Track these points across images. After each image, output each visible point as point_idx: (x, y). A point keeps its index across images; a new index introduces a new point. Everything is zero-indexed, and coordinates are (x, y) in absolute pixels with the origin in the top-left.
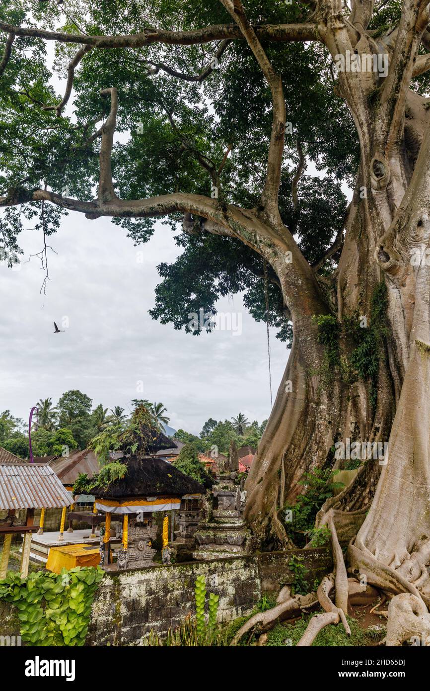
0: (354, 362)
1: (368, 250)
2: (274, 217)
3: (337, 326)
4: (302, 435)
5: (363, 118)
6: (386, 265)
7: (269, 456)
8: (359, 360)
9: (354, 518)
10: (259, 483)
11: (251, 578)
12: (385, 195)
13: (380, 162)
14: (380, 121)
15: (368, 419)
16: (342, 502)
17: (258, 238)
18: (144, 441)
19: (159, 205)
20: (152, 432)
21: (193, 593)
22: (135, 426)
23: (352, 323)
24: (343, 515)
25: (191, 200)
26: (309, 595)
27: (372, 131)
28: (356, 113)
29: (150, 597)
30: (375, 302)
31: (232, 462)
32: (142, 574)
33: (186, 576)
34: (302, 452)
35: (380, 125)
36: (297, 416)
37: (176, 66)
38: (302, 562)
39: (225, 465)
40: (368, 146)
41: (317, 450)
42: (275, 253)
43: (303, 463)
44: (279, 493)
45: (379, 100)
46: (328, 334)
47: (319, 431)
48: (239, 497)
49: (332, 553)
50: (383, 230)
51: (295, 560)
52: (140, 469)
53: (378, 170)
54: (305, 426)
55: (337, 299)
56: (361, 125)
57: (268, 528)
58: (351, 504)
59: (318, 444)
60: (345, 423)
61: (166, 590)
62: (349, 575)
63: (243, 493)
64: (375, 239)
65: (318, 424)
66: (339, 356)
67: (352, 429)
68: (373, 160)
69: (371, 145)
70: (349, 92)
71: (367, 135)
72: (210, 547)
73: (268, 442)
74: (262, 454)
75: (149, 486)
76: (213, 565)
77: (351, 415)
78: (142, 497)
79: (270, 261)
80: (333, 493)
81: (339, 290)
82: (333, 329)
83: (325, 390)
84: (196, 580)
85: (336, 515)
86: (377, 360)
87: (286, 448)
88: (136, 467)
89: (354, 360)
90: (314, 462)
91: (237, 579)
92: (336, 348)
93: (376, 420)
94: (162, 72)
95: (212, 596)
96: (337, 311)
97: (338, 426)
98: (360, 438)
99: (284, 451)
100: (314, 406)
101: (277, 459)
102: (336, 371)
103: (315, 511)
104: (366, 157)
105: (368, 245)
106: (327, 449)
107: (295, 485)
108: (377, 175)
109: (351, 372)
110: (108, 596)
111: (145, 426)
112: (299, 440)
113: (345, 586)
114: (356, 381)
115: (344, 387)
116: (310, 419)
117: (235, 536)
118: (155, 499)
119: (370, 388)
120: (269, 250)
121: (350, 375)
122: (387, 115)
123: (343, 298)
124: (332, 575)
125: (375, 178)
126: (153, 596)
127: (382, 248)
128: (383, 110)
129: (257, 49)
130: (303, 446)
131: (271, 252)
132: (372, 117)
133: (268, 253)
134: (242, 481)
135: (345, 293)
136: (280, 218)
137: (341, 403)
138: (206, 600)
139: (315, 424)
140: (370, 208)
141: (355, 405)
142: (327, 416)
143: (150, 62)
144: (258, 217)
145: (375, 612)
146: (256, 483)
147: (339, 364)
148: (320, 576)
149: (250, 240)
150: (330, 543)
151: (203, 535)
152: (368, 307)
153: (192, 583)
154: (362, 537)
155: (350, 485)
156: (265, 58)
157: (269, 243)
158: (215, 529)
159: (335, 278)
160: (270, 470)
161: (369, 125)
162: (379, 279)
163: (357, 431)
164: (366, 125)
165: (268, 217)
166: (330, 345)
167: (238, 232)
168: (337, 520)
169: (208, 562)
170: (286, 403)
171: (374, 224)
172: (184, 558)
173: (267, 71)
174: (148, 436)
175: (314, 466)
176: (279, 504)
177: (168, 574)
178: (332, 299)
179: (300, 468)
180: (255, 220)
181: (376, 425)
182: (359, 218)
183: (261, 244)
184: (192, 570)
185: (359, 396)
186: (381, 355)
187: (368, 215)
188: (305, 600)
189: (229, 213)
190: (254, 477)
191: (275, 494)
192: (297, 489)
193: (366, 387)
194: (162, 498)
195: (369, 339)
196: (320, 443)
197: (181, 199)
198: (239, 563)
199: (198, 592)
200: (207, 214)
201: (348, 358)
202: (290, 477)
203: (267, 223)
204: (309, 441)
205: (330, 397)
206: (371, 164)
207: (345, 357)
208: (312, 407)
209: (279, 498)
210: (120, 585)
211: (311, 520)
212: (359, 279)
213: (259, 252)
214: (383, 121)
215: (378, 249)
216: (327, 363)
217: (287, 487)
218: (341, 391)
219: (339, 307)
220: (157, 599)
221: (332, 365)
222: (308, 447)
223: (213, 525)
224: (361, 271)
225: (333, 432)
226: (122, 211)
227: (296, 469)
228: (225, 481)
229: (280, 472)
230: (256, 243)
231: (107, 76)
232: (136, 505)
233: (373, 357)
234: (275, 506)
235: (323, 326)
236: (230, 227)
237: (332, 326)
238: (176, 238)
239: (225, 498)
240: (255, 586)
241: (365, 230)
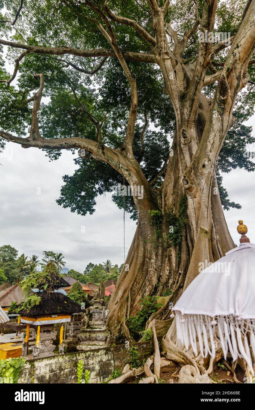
0: (170, 237)
1: (179, 176)
2: (130, 154)
3: (161, 216)
4: (141, 276)
5: (178, 106)
6: (187, 186)
7: (122, 288)
8: (172, 236)
9: (166, 324)
10: (116, 304)
11: (109, 360)
12: (188, 148)
13: (186, 131)
14: (186, 109)
15: (176, 268)
16: (160, 315)
17: (121, 165)
18: (52, 282)
19: (65, 143)
20: (56, 277)
21: (76, 370)
22: (47, 274)
23: (169, 215)
24: (160, 322)
25: (84, 142)
26: (140, 368)
27: (182, 114)
28: (174, 103)
29: (52, 374)
30: (181, 205)
31: (101, 293)
32: (47, 360)
33: (72, 360)
34: (140, 286)
35: (186, 111)
36: (138, 266)
37: (79, 64)
38: (137, 350)
39: (97, 295)
40: (180, 121)
41: (149, 285)
42: (130, 175)
43: (141, 293)
44: (127, 310)
45: (186, 98)
46: (156, 221)
47: (150, 275)
48: (104, 313)
49: (153, 344)
50: (186, 166)
51: (133, 349)
52: (48, 299)
53: (184, 134)
54: (143, 272)
55: (162, 201)
56: (177, 109)
57: (120, 330)
58: (165, 316)
59: (149, 281)
60: (164, 270)
61: (61, 369)
62: (162, 356)
63: (107, 311)
64: (182, 171)
65: (150, 271)
66: (162, 233)
67: (167, 274)
68: (182, 129)
69: (182, 121)
70: (171, 92)
71: (179, 115)
72: (86, 343)
73: (122, 281)
74: (118, 288)
75: (53, 309)
76: (88, 354)
77: (167, 266)
78: (50, 315)
79: (127, 179)
80: (156, 309)
81: (163, 197)
82: (159, 218)
83: (154, 251)
84: (78, 362)
85: (157, 322)
86: (181, 236)
87: (132, 283)
88: (46, 297)
89: (170, 235)
90: (147, 292)
91: (101, 361)
92: (161, 228)
93: (180, 269)
94: (70, 67)
95: (87, 371)
96: (162, 208)
97: (160, 272)
98: (171, 278)
99: (131, 286)
100: (148, 260)
101: (126, 290)
102: (160, 241)
103: (146, 320)
104: (179, 126)
105: (179, 173)
106: (154, 284)
107: (136, 305)
108: (184, 138)
109: (168, 242)
110: (27, 374)
111: (52, 274)
112: (139, 279)
113: (159, 362)
114: (171, 247)
115: (164, 250)
116: (145, 268)
117: (101, 336)
118: (56, 316)
119: (177, 251)
120: (126, 173)
121: (167, 244)
122: (189, 107)
123: (165, 201)
124: (152, 356)
125: (183, 139)
126: (53, 373)
127: (185, 177)
128: (188, 104)
129: (124, 64)
130: (141, 283)
131: (127, 174)
132: (182, 106)
133: (126, 174)
134: (106, 304)
135: (166, 198)
136: (133, 155)
137: (162, 259)
138: (83, 374)
139: (148, 271)
140: (180, 154)
141: (170, 260)
142: (155, 266)
143: (64, 61)
144: (121, 154)
145: (174, 376)
146: (114, 304)
147: (162, 237)
148: (146, 357)
149: (116, 166)
150: (152, 339)
151: (83, 336)
152: (178, 207)
153: (76, 365)
154: (169, 335)
155: (165, 305)
156: (128, 69)
157: (127, 169)
158: (90, 332)
159: (161, 190)
160: (122, 297)
161: (181, 110)
162: (184, 192)
163: (170, 275)
164: (179, 110)
165: (127, 154)
166: (157, 227)
167: (110, 162)
168: (157, 325)
169: (85, 352)
170: (133, 259)
171: (182, 163)
172: (72, 350)
173: (128, 76)
174: (54, 280)
175: (147, 294)
176: (126, 316)
177: (63, 360)
178: (159, 201)
179: (139, 295)
180: (119, 155)
181: (180, 271)
182: (175, 159)
183: (122, 169)
184: (76, 357)
185: (172, 255)
186: (184, 234)
187: (179, 158)
188: (138, 371)
189: (105, 151)
190: (113, 301)
191: (125, 310)
192: (137, 307)
193: (176, 251)
194: (61, 315)
195: (178, 225)
196: (150, 281)
197: (78, 141)
198: (102, 352)
199: (79, 369)
200: (93, 150)
201: (166, 234)
202: (133, 301)
203: (125, 157)
204: (144, 280)
205: (157, 255)
206: (181, 131)
207: (165, 233)
208: (147, 261)
209: (127, 313)
210: (34, 367)
211: (143, 325)
212: (174, 191)
213: (121, 173)
214: (187, 109)
215: (183, 177)
216: (155, 237)
217: (132, 306)
218: (163, 252)
219: (163, 206)
220: (55, 375)
221: (158, 238)
222: (144, 283)
223: (89, 330)
224: (175, 187)
225: (157, 275)
226: (44, 145)
227: (137, 296)
228: (97, 304)
229: (128, 298)
230: (119, 168)
231: (39, 66)
232: (45, 320)
233: (179, 234)
234: (125, 317)
235: (154, 216)
236: (105, 158)
237: (159, 216)
238: (75, 160)
239: (96, 314)
240: (110, 364)
241: (177, 165)
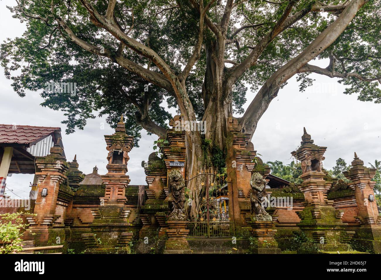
12: (228, 106)
13: (230, 95)
17: (185, 95)
65: (198, 180)
83: (202, 167)
92: (206, 153)
102: (206, 161)
114: (211, 166)
121: (209, 164)
131: (188, 104)
132: (226, 77)
140: (220, 107)
171: (221, 114)
183: (185, 99)
187: (219, 109)
193: (216, 169)
195: (221, 153)
218: (207, 169)
221: (205, 158)
230: (183, 97)
233: (223, 160)
236: (176, 84)
241: (216, 113)
